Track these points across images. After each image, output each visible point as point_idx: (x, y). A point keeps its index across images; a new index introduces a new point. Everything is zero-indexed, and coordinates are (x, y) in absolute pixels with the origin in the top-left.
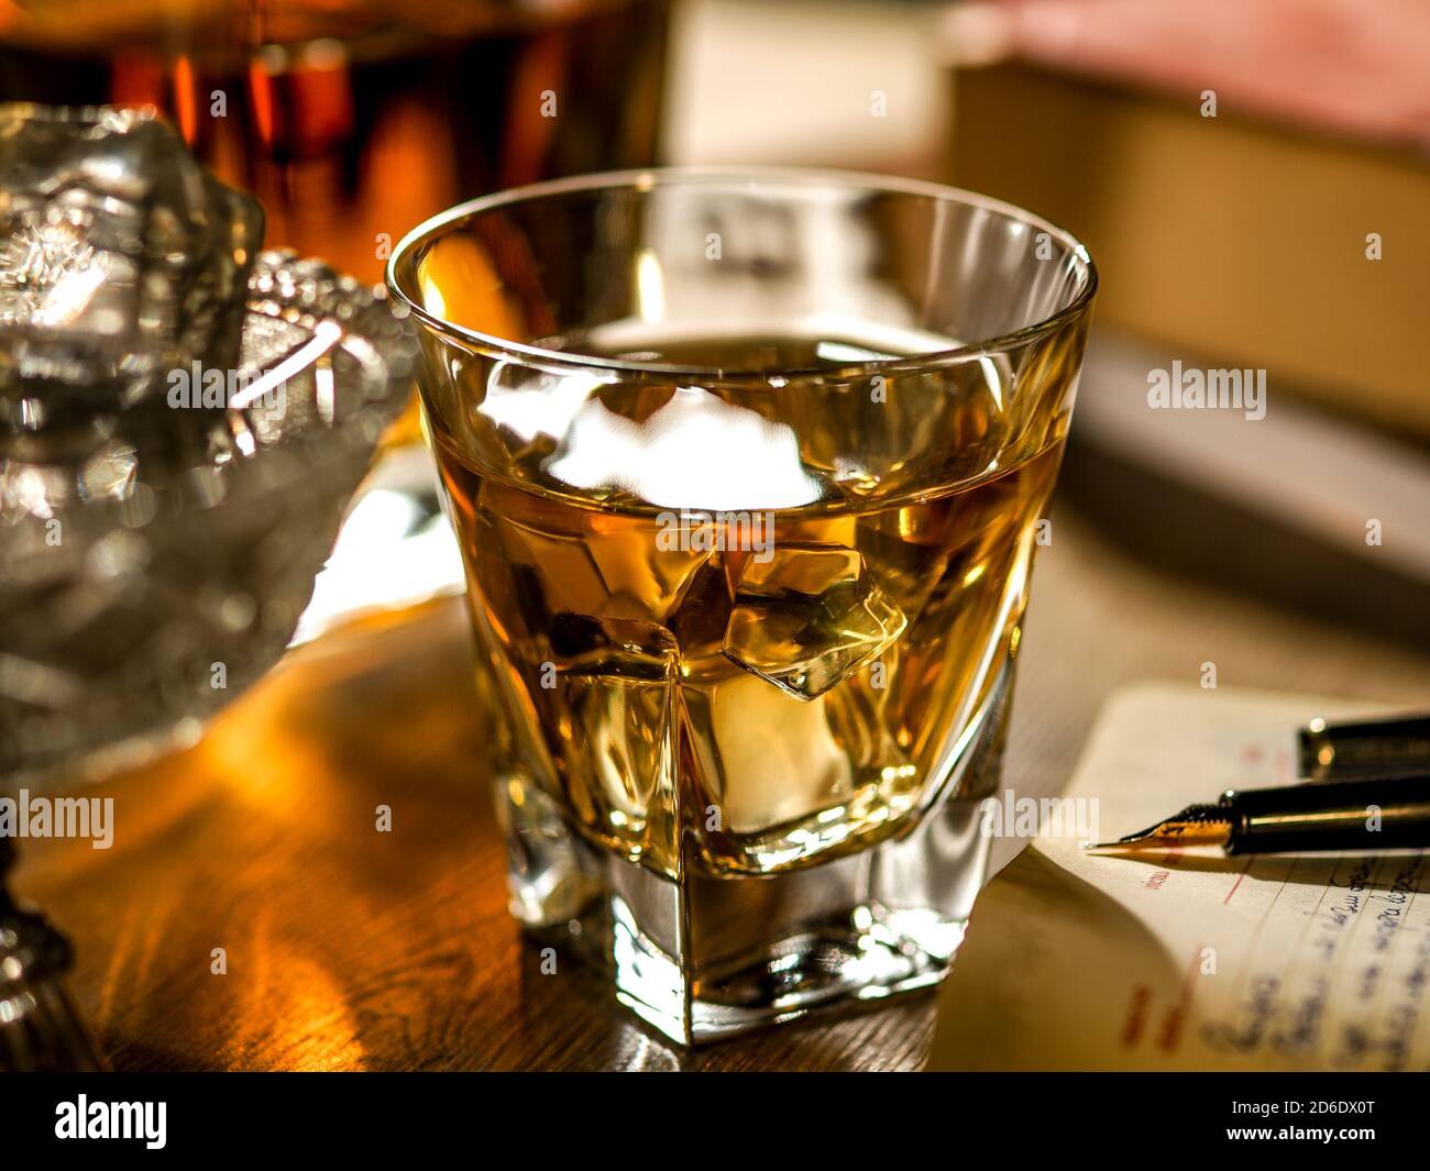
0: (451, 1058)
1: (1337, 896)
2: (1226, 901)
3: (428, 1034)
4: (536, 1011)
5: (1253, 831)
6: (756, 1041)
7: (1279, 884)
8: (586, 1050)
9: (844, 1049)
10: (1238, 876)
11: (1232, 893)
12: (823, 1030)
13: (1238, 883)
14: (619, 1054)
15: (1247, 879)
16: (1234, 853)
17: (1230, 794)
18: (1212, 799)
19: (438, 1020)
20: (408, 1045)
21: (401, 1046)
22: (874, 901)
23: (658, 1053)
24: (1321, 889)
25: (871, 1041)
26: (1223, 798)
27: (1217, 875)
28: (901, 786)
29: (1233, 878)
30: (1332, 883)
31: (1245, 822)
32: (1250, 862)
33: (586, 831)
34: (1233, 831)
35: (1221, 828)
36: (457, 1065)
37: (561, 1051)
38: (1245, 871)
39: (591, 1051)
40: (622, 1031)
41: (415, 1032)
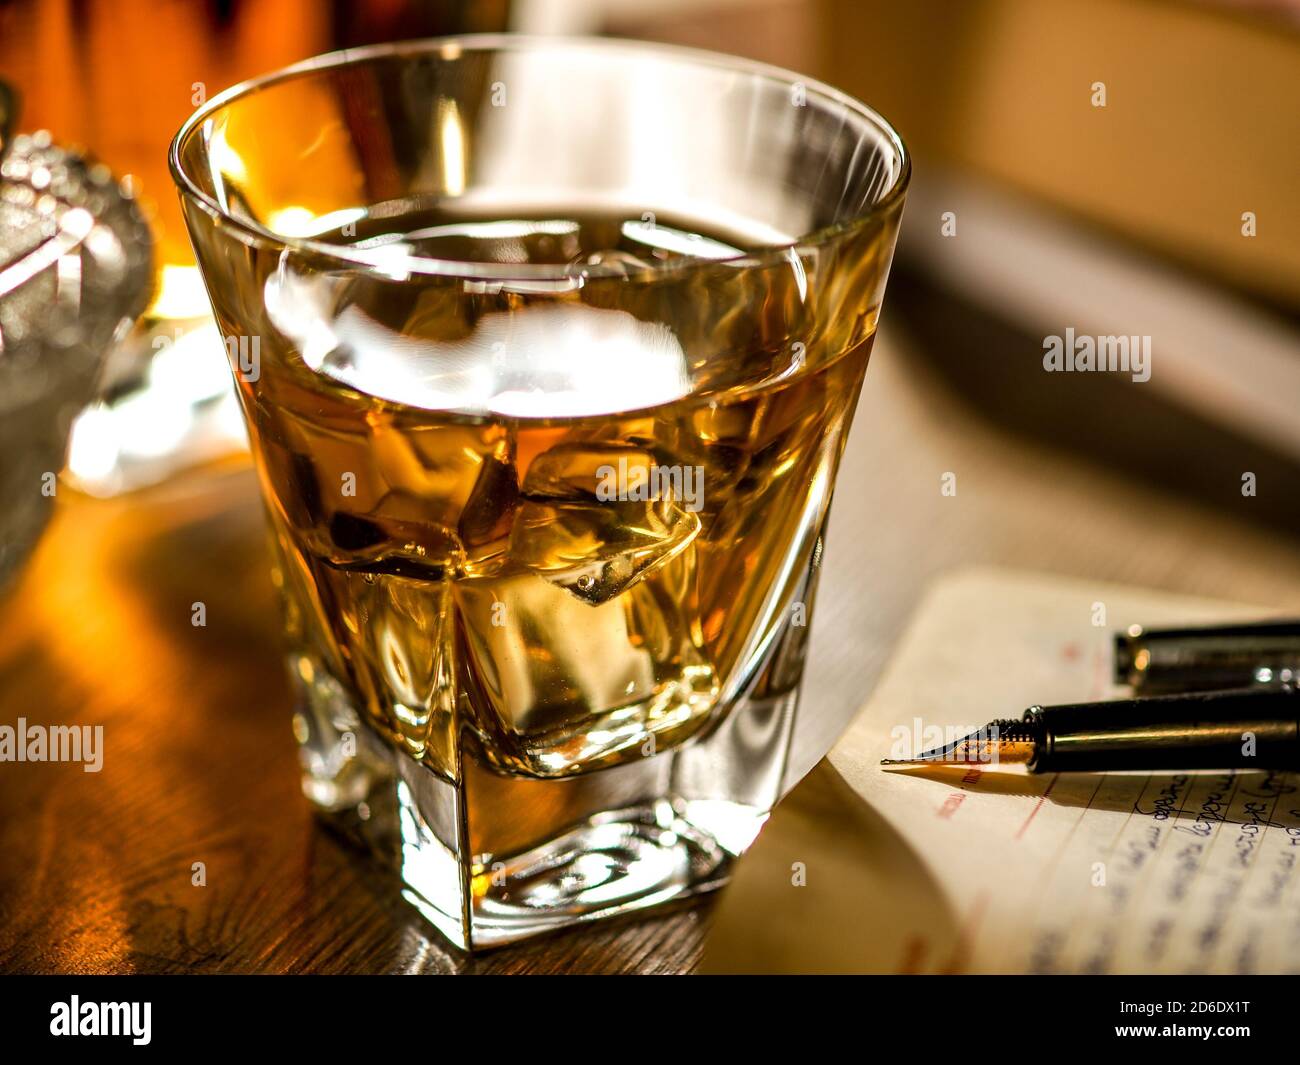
0: (223, 958)
1: (1139, 825)
2: (1020, 835)
3: (205, 929)
4: (319, 905)
5: (1058, 749)
6: (540, 948)
7: (1080, 811)
8: (364, 952)
9: (627, 961)
10: (1038, 799)
11: (1028, 823)
12: (609, 938)
13: (1037, 808)
14: (397, 959)
15: (1047, 802)
16: (1038, 771)
17: (1034, 710)
18: (1016, 715)
19: (218, 913)
20: (183, 940)
21: (175, 943)
22: (675, 794)
23: (437, 959)
24: (1124, 816)
25: (658, 952)
26: (1028, 713)
27: (1017, 797)
28: (702, 684)
29: (1030, 802)
30: (1136, 809)
31: (1049, 740)
32: (1054, 781)
33: (373, 723)
34: (1036, 749)
35: (1024, 745)
36: (230, 966)
37: (338, 954)
38: (1046, 794)
39: (366, 956)
40: (404, 932)
41: (193, 926)
